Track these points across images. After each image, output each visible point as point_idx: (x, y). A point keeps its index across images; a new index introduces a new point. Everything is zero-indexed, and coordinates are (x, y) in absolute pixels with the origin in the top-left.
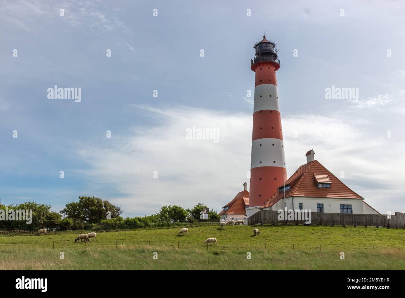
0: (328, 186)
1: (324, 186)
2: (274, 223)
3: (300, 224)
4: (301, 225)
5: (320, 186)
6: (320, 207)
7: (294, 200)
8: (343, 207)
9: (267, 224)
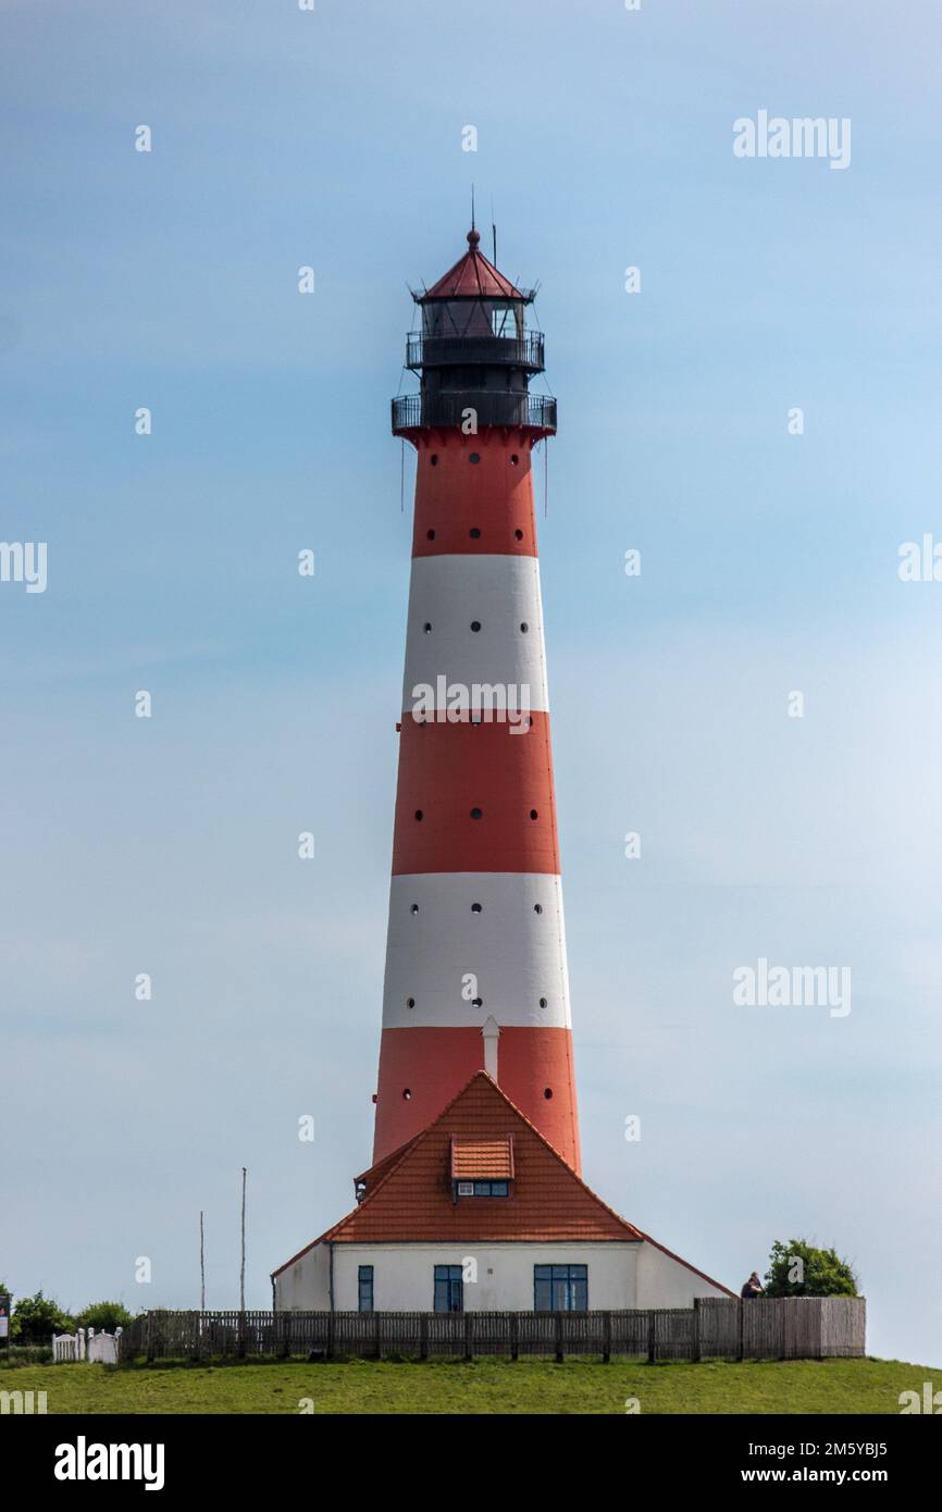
0: (500, 1190)
1: (484, 1190)
2: (194, 1356)
3: (294, 1356)
4: (299, 1356)
5: (466, 1191)
6: (449, 1281)
7: (335, 1255)
8: (546, 1276)
9: (170, 1360)
